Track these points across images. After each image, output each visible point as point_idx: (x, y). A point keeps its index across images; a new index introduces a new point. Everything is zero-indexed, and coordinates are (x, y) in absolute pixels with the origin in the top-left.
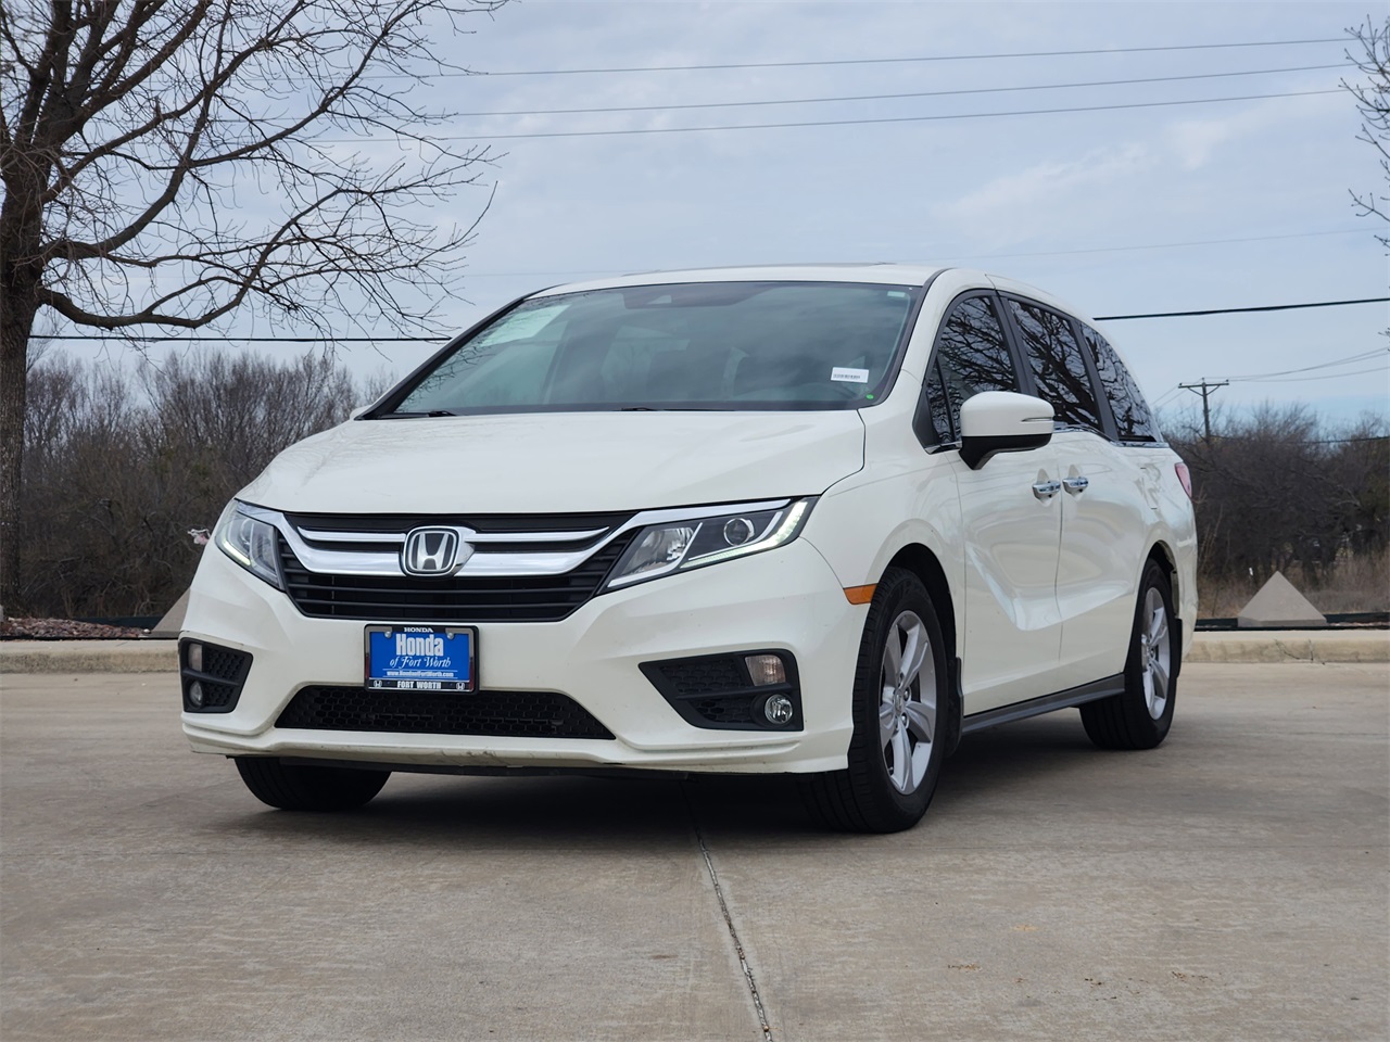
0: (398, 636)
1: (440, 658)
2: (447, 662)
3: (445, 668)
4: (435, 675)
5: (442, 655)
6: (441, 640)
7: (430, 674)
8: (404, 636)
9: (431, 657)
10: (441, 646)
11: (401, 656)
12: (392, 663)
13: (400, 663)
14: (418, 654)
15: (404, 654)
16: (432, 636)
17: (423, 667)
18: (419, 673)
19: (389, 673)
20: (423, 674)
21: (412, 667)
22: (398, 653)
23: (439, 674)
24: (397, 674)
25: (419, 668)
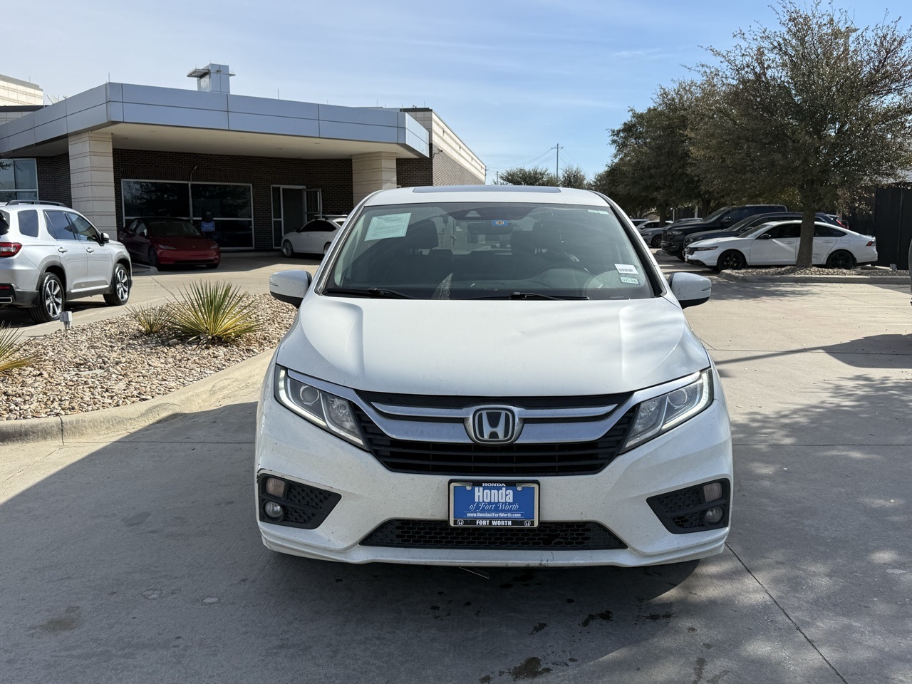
0: (477, 489)
1: (510, 504)
2: (516, 506)
3: (514, 511)
4: (505, 515)
5: (511, 501)
6: (511, 492)
7: (502, 515)
8: (481, 489)
9: (503, 503)
10: (511, 496)
11: (479, 502)
12: (471, 507)
13: (477, 507)
14: (493, 501)
15: (481, 501)
16: (504, 489)
17: (497, 510)
18: (493, 515)
19: (468, 515)
20: (497, 515)
21: (486, 511)
22: (477, 500)
23: (510, 515)
24: (475, 515)
25: (493, 511)
